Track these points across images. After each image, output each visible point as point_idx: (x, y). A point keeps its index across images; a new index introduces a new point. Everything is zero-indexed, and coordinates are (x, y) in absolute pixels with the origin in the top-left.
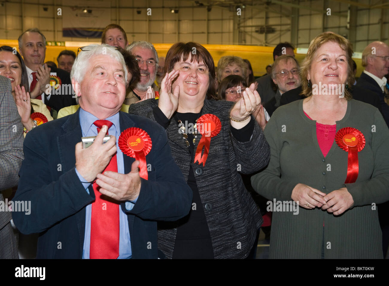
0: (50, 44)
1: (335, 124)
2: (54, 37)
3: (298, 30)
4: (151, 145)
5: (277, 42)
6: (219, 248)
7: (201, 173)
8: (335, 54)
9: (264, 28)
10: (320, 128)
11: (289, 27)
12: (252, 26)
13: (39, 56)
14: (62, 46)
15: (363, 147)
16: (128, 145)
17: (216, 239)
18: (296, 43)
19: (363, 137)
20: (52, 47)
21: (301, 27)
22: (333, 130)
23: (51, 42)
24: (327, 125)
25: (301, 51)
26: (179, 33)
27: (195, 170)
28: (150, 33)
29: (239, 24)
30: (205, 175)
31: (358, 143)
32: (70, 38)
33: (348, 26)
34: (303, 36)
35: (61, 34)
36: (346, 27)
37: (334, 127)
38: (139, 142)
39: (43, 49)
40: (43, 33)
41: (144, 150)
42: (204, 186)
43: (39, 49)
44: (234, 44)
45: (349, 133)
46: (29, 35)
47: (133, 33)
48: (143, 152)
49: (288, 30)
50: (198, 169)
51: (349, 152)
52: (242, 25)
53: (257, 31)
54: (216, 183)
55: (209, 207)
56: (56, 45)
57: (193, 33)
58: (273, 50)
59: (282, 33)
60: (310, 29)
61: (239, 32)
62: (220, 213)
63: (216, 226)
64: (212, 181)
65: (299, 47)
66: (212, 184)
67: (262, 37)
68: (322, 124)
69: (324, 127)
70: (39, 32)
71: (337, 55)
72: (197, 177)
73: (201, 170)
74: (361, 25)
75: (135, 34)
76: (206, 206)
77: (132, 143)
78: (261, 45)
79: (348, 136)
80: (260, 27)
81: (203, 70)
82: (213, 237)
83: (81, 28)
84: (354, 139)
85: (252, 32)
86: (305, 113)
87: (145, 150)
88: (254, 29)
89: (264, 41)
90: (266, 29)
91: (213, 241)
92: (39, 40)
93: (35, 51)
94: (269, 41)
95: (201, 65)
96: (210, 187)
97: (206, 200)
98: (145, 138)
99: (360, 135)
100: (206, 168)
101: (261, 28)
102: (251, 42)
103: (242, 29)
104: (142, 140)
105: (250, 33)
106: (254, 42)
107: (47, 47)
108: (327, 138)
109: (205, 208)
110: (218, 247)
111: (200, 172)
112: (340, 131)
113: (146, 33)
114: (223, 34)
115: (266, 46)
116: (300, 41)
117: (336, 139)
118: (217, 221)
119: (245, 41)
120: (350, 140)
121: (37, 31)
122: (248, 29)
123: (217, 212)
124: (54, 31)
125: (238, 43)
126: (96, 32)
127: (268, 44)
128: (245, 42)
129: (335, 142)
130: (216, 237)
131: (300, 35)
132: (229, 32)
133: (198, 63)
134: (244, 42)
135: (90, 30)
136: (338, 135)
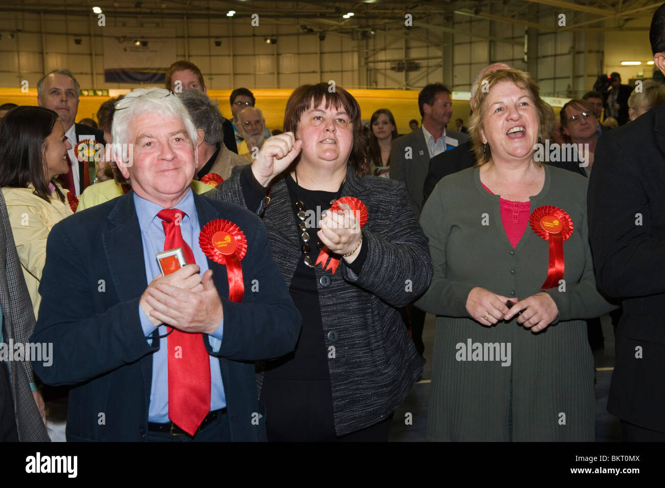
0: (86, 93)
1: (528, 200)
2: (93, 83)
3: (453, 66)
4: (246, 246)
5: (423, 84)
6: (342, 401)
7: (328, 283)
8: (513, 98)
9: (403, 64)
10: (506, 207)
11: (439, 60)
12: (386, 61)
13: (68, 109)
14: (105, 96)
15: (570, 234)
16: (213, 245)
17: (338, 385)
18: (451, 84)
19: (569, 220)
20: (89, 98)
21: (457, 61)
22: (525, 209)
23: (87, 90)
24: (516, 202)
25: (459, 96)
26: (278, 73)
27: (320, 279)
28: (235, 74)
29: (366, 59)
30: (334, 287)
31: (563, 229)
32: (116, 85)
33: (526, 57)
34: (460, 75)
35: (102, 78)
36: (523, 60)
37: (527, 205)
38: (229, 241)
39: (74, 100)
40: (76, 77)
41: (236, 253)
42: (331, 305)
43: (69, 99)
44: (359, 88)
45: (549, 214)
46: (54, 79)
47: (211, 74)
48: (236, 256)
49: (439, 66)
50: (324, 277)
51: (550, 241)
52: (371, 59)
53: (393, 69)
54: (348, 302)
55: (334, 337)
56: (95, 94)
57: (299, 73)
58: (417, 96)
59: (430, 70)
60: (471, 64)
61: (367, 70)
62: (349, 348)
63: (340, 367)
64: (343, 298)
65: (456, 91)
66: (343, 303)
67: (401, 76)
68: (509, 201)
69: (512, 205)
70: (70, 75)
71: (515, 99)
72: (320, 289)
73: (328, 280)
74: (544, 57)
75: (213, 77)
76: (329, 334)
77: (219, 243)
78: (400, 89)
79: (547, 218)
80: (397, 62)
81: (344, 121)
82: (335, 382)
83: (133, 69)
84: (556, 223)
85: (386, 70)
86: (484, 186)
87: (239, 253)
88: (388, 65)
89: (404, 83)
90: (406, 66)
91: (333, 389)
92: (70, 87)
93: (62, 101)
94: (411, 82)
95: (341, 113)
96: (339, 308)
97: (332, 326)
98: (237, 235)
99: (565, 217)
100: (337, 277)
101: (399, 64)
102: (385, 85)
103: (371, 65)
104: (233, 239)
105: (383, 71)
106: (390, 84)
107: (80, 98)
108: (516, 221)
109: (327, 338)
110: (340, 399)
111: (326, 282)
112: (535, 210)
113: (229, 74)
114: (344, 73)
115: (407, 89)
116: (456, 82)
117: (531, 222)
118: (344, 359)
119: (376, 82)
120: (552, 225)
121: (67, 73)
122: (381, 66)
123: (345, 346)
124: (92, 74)
125: (366, 87)
126: (155, 74)
127: (410, 86)
128: (376, 85)
129: (529, 227)
130: (339, 383)
131: (456, 73)
132: (353, 71)
133: (337, 109)
134: (374, 84)
135: (146, 71)
136: (533, 217)
